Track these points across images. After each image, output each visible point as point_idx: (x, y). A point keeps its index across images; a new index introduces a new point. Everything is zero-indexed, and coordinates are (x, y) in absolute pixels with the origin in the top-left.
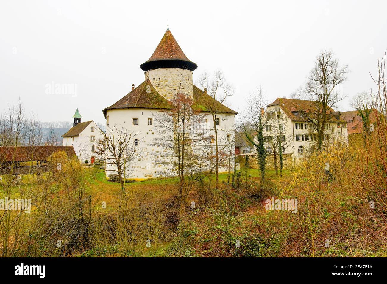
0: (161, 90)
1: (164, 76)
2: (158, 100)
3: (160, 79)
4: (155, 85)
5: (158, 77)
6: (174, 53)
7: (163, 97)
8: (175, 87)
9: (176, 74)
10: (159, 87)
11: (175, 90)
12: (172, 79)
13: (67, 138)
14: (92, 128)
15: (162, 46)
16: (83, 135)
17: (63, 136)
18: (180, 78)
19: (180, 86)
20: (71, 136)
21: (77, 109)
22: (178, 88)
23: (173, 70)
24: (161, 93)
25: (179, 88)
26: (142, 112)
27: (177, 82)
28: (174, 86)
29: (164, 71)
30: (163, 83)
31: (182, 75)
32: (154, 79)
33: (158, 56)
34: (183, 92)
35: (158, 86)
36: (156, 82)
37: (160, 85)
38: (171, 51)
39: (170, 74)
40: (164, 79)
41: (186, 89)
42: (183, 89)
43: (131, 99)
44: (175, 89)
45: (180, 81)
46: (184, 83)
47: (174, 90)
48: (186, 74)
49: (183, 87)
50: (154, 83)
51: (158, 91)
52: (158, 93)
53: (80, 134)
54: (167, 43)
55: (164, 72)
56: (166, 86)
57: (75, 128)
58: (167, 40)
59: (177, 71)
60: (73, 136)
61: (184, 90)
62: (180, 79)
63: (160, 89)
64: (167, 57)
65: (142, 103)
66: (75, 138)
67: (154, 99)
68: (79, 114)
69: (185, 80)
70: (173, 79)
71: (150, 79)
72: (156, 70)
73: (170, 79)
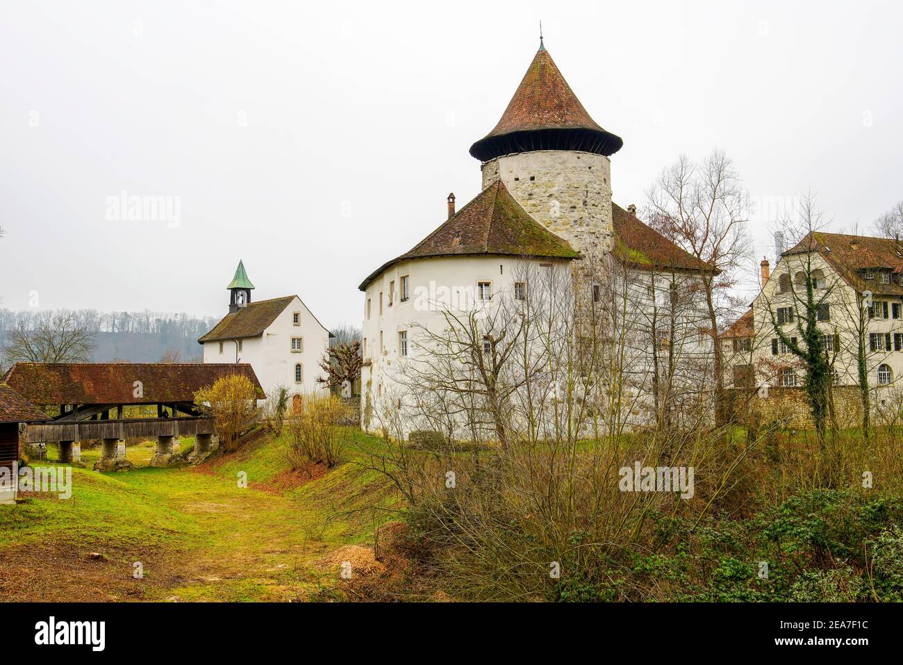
0: (539, 208)
1: (545, 171)
2: (534, 234)
3: (532, 179)
4: (520, 194)
5: (529, 173)
6: (567, 110)
7: (544, 226)
8: (574, 200)
9: (575, 165)
10: (533, 202)
11: (575, 210)
12: (565, 180)
13: (217, 346)
14: (296, 317)
15: (533, 92)
16: (274, 335)
17: (204, 339)
18: (587, 177)
19: (586, 199)
20: (234, 338)
21: (241, 264)
22: (581, 203)
23: (568, 156)
24: (536, 218)
25: (585, 203)
26: (501, 266)
27: (580, 189)
28: (571, 199)
29: (543, 159)
30: (544, 190)
31: (590, 168)
32: (517, 179)
33: (526, 120)
34: (593, 215)
35: (528, 197)
36: (523, 187)
37: (534, 196)
38: (560, 107)
39: (560, 166)
40: (545, 179)
41: (600, 206)
42: (593, 205)
43: (466, 232)
44: (574, 207)
45: (586, 186)
46: (595, 191)
47: (572, 207)
48: (599, 168)
49: (593, 202)
50: (516, 193)
51: (530, 212)
52: (529, 218)
53: (265, 332)
54: (545, 84)
55: (544, 161)
56: (551, 199)
57: (237, 316)
58: (542, 75)
59: (579, 158)
60: (239, 340)
61: (597, 210)
62: (587, 181)
63: (534, 205)
64: (550, 121)
65: (498, 242)
66: (246, 344)
67: (523, 232)
68: (245, 277)
69: (598, 182)
70: (569, 179)
71: (503, 179)
72: (521, 155)
73: (561, 178)
